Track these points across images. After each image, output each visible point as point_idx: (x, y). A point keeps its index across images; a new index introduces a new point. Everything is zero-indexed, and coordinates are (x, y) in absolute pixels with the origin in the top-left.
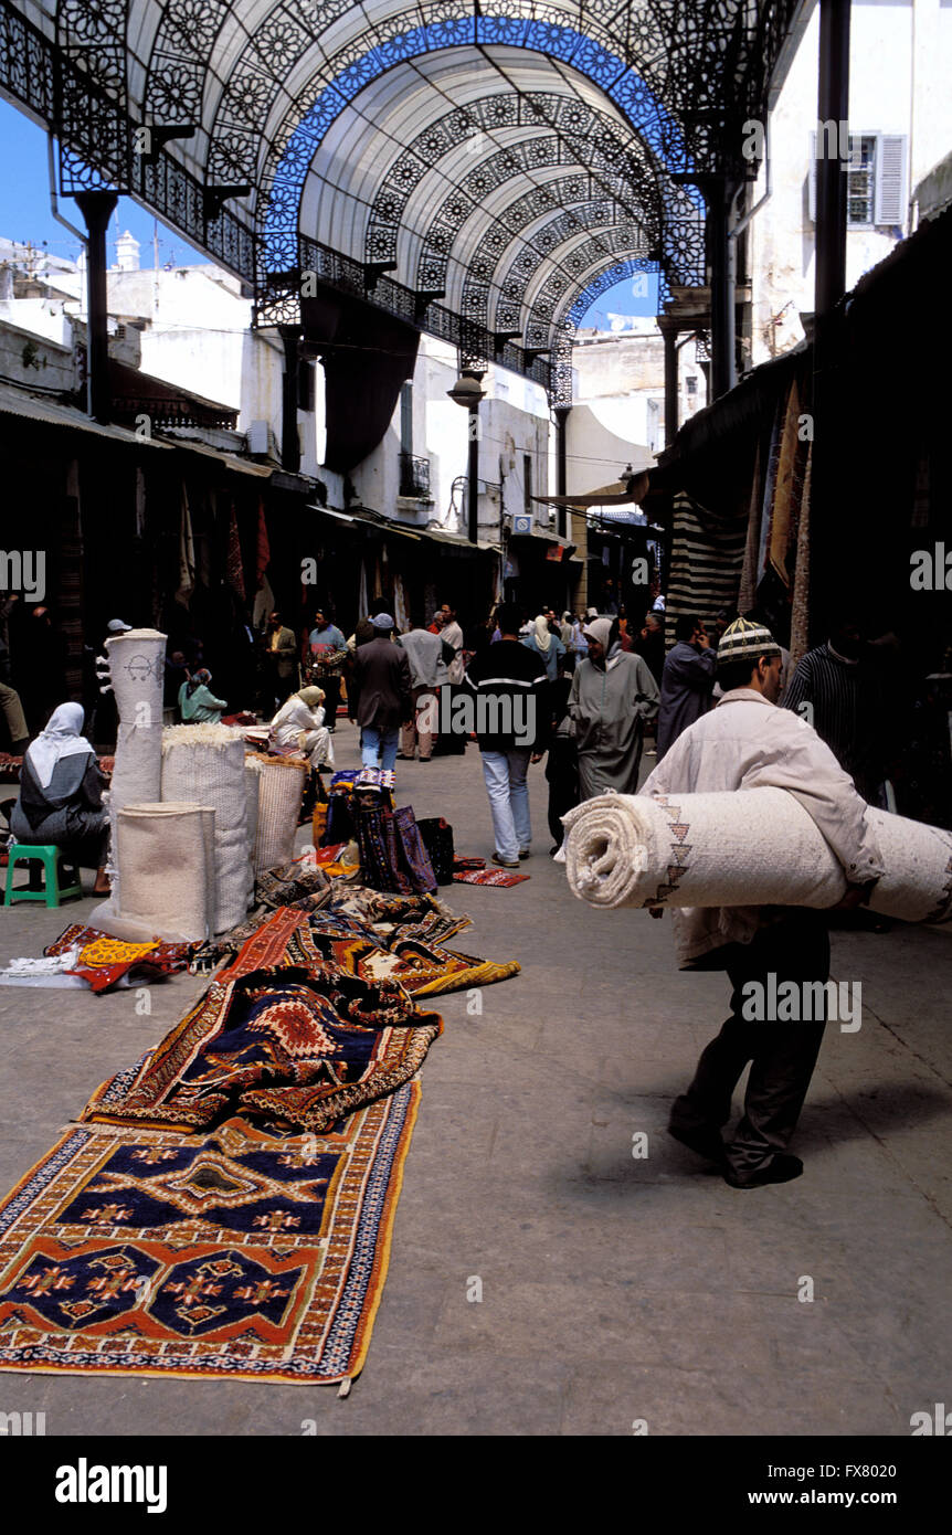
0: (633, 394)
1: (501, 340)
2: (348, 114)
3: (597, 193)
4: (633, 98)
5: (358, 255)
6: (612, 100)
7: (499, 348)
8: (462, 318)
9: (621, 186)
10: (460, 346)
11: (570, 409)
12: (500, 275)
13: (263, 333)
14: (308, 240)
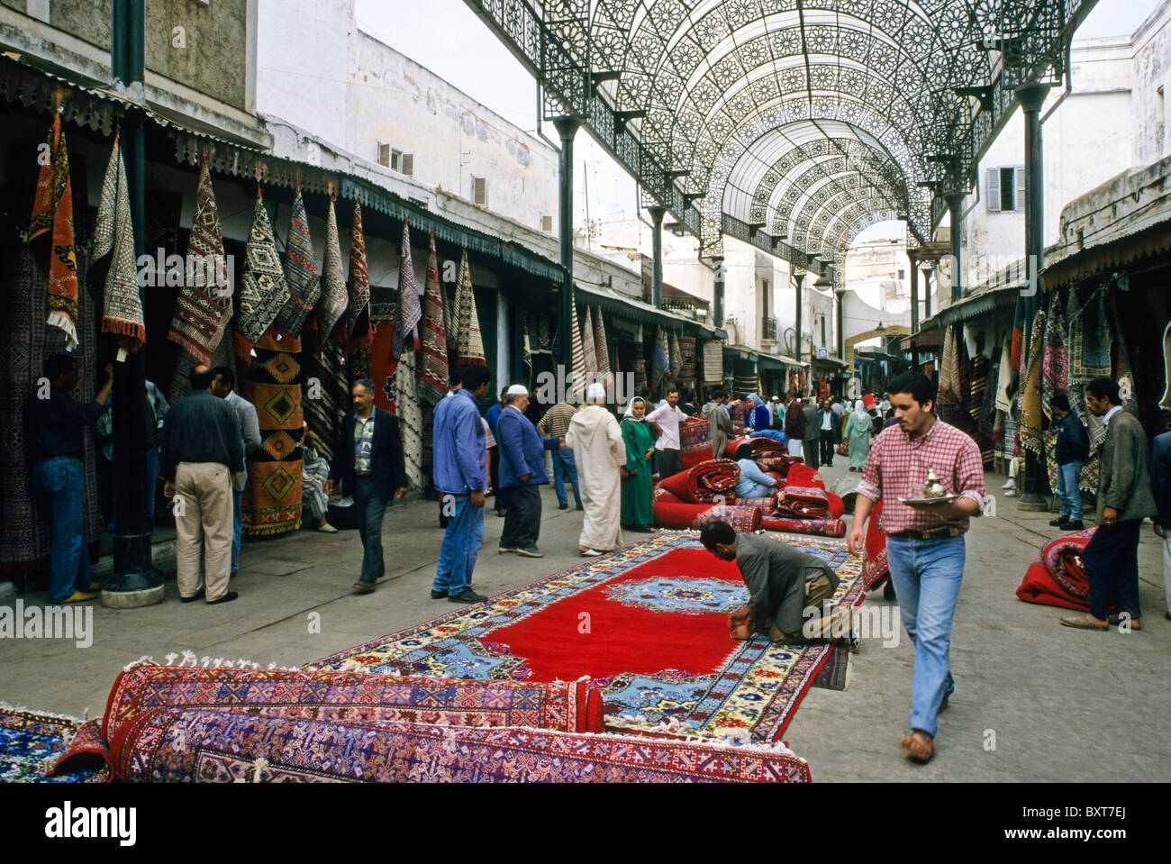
0: (867, 280)
1: (811, 258)
2: (747, 154)
3: (864, 182)
4: (892, 142)
5: (747, 221)
6: (880, 144)
7: (810, 262)
8: (792, 248)
9: (877, 180)
10: (791, 262)
11: (844, 292)
12: (794, 215)
13: (704, 260)
14: (726, 215)
